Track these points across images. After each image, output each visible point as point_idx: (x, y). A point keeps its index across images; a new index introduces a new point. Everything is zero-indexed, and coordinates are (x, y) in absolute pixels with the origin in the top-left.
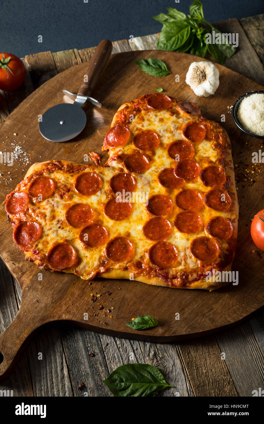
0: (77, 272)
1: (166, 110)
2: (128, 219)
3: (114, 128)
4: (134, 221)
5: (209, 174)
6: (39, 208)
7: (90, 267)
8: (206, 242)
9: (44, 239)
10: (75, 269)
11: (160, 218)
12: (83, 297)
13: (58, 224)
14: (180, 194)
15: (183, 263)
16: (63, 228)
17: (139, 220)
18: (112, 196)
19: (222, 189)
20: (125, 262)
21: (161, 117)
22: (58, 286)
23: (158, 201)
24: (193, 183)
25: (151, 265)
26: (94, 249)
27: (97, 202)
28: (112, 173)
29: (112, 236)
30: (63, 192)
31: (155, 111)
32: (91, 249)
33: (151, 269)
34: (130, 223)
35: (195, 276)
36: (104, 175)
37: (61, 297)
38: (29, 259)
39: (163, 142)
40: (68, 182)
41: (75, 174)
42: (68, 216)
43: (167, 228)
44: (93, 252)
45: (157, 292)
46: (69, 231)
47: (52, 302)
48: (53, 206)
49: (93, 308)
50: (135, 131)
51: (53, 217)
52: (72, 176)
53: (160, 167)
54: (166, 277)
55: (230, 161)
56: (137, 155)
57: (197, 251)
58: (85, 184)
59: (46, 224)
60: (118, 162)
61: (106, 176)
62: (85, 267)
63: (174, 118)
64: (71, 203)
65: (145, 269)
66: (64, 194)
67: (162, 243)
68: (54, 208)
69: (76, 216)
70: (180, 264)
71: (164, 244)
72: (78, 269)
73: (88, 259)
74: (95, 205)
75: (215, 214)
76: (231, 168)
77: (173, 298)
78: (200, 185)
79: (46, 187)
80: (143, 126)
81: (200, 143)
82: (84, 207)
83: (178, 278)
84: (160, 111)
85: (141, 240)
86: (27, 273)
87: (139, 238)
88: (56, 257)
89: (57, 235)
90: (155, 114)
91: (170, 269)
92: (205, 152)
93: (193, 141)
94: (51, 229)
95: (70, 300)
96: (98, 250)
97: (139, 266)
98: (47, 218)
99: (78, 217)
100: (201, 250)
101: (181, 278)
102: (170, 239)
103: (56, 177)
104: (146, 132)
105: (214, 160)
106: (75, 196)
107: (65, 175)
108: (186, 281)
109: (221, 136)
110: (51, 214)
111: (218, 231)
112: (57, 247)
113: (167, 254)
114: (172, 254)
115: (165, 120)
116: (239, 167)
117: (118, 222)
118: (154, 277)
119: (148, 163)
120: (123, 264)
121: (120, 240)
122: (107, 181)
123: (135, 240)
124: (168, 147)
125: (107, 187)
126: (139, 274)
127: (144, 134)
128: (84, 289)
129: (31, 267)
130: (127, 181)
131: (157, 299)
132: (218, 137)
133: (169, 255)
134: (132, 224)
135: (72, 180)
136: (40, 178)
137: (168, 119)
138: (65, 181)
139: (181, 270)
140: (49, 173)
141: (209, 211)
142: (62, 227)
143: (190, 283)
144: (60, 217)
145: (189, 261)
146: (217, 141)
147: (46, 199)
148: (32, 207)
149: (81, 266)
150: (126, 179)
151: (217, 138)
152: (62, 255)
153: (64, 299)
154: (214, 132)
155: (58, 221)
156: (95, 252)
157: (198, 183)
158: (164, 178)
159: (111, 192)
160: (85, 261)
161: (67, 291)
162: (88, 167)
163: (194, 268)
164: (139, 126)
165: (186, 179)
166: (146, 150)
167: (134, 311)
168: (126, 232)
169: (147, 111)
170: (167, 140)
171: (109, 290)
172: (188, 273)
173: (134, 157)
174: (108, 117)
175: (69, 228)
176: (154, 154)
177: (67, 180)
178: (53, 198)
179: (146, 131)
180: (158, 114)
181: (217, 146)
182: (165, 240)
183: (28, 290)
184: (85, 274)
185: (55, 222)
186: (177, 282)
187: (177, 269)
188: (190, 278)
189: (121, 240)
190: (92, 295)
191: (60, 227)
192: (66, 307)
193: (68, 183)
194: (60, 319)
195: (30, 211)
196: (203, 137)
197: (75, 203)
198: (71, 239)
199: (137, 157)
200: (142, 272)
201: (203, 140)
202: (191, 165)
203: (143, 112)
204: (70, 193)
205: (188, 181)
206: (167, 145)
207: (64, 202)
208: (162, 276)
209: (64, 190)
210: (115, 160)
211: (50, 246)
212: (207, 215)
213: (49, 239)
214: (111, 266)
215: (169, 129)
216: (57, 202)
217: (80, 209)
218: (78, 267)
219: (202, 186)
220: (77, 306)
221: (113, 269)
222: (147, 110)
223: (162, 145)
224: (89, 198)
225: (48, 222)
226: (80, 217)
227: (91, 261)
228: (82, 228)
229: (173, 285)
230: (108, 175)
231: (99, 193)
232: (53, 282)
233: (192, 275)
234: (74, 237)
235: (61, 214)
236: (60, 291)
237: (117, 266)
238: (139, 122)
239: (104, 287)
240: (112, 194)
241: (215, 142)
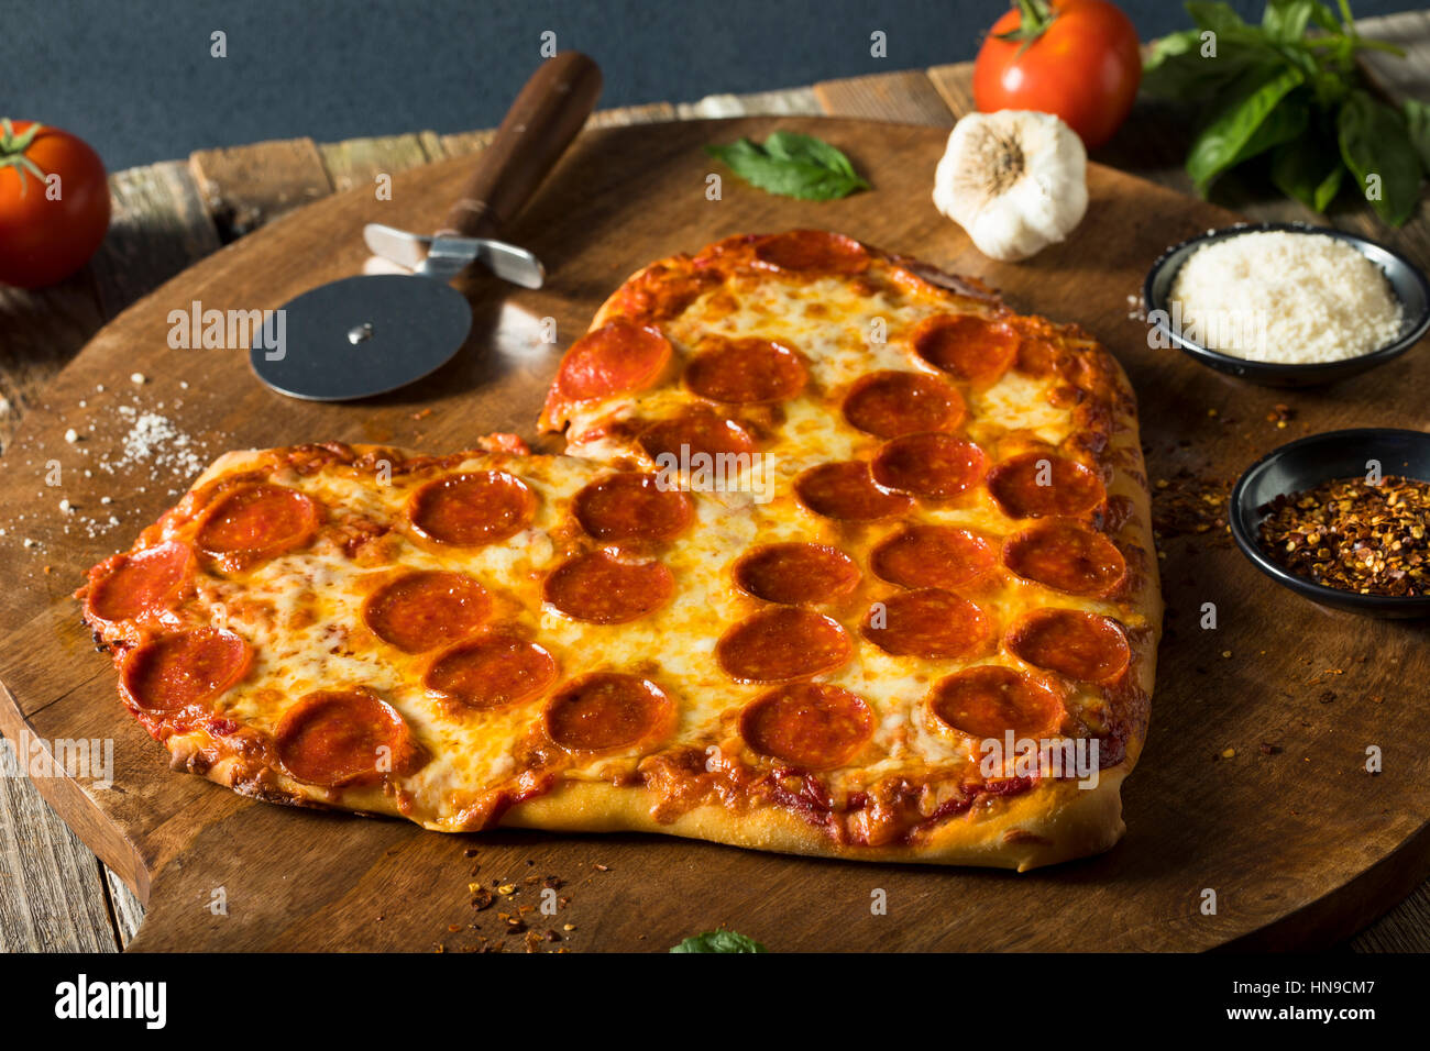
0: (408, 797)
1: (840, 277)
2: (653, 620)
3: (598, 334)
4: (679, 627)
6: (243, 588)
7: (473, 779)
8: (1004, 687)
9: (262, 683)
10: (402, 785)
11: (796, 615)
12: (433, 896)
13: (326, 637)
14: (897, 542)
15: (896, 747)
16: (350, 653)
17: (703, 621)
18: (582, 547)
19: (1084, 527)
20: (633, 752)
21: (814, 301)
22: (318, 859)
23: (791, 567)
24: (955, 506)
25: (750, 757)
26: (489, 717)
27: (510, 566)
28: (582, 477)
29: (576, 673)
30: (355, 533)
31: (788, 281)
32: (479, 715)
33: (748, 773)
34: (658, 631)
35: (948, 792)
36: (546, 480)
37: (330, 894)
38: (191, 761)
39: (819, 381)
40: (377, 505)
41: (414, 481)
42: (375, 612)
43: (827, 647)
44: (483, 726)
45: (776, 880)
46: (377, 663)
47: (288, 911)
48: (309, 580)
49: (478, 928)
50: (694, 345)
51: (307, 617)
52: (399, 486)
53: (805, 458)
54: (818, 806)
55: (1131, 450)
56: (700, 421)
57: (963, 714)
58: (458, 512)
59: (274, 640)
60: (610, 443)
61: (553, 484)
62: (445, 777)
63: (877, 302)
64: (391, 570)
65: (721, 777)
66: (360, 541)
67: (802, 690)
68: (310, 586)
69: (412, 616)
70: (881, 753)
71: (814, 694)
72: (413, 784)
73: (462, 750)
74: (502, 578)
75: (1048, 601)
76: (1134, 475)
77: (850, 900)
78: (985, 514)
79: (278, 523)
80: (730, 327)
81: (992, 385)
82: (451, 585)
83: (871, 807)
84: (809, 281)
85: (707, 684)
86: (178, 817)
87: (699, 677)
88: (319, 741)
89: (325, 674)
90: (787, 289)
91: (835, 774)
92: (1011, 413)
93: (959, 374)
94: (295, 653)
95: (373, 902)
96: (507, 721)
97: (696, 763)
98: (282, 617)
99: (420, 617)
100: (981, 708)
101: (888, 805)
102: (841, 678)
103: (324, 490)
104: (744, 347)
105: (1053, 437)
106: (406, 547)
107: (367, 483)
108: (909, 816)
109: (1089, 362)
110: (295, 605)
111: (1061, 657)
112: (320, 709)
113: (824, 725)
114: (846, 724)
115: (835, 312)
116: (1172, 487)
117: (605, 630)
118: (762, 804)
119: (748, 441)
120: (627, 758)
121: (610, 688)
122: (560, 503)
123: (681, 687)
124: (844, 397)
125: (557, 519)
126: (693, 798)
127: (736, 356)
128: (438, 869)
129: (196, 798)
130: (649, 503)
131: (773, 900)
132: (1077, 367)
133: (835, 726)
134: (666, 635)
135: (399, 501)
136: (251, 491)
137: (846, 309)
138: (368, 502)
139: (888, 773)
140: (295, 475)
141: (1024, 593)
142: (345, 651)
143: (928, 823)
144: (337, 616)
145: (922, 743)
146: (1068, 377)
147: (274, 558)
148: (211, 583)
149: (430, 773)
150: (648, 497)
151: (1071, 369)
152: (341, 735)
153: (344, 901)
154: (1056, 346)
155: (331, 630)
156: (495, 726)
157: (975, 510)
158: (821, 494)
159: (575, 533)
160: (445, 759)
161: (359, 876)
162: (473, 457)
163: (946, 763)
164: (716, 328)
165: (919, 491)
166: (740, 403)
167: (668, 936)
168: (640, 663)
169: (753, 279)
170: (838, 373)
171: (554, 873)
172: (917, 783)
173: (686, 429)
175: (379, 650)
176: (779, 417)
177: (377, 500)
178: (309, 556)
179: (746, 341)
180: (805, 290)
181: (1070, 394)
182: (817, 679)
183: (183, 871)
184: (444, 810)
185: (314, 632)
186: (866, 824)
187: (868, 769)
188: (928, 803)
189: (617, 686)
190: (474, 887)
191: (335, 651)
192: (354, 927)
193: (378, 510)
195: (203, 598)
196: (1006, 361)
197: (407, 568)
198: (386, 687)
199: (698, 429)
200: (707, 787)
201: (1003, 375)
202: (946, 456)
203: (733, 283)
204: (387, 538)
205: (935, 501)
206: (840, 388)
207: (359, 571)
208: (802, 799)
209: (359, 529)
210: (597, 438)
211: (293, 701)
212: (1012, 607)
213: (285, 683)
214: (567, 768)
215: (850, 339)
216: (328, 568)
217: (429, 593)
218: (416, 778)
219: (996, 518)
220: (405, 923)
221: (575, 781)
222: (754, 278)
223: (815, 390)
224: (475, 556)
225: (281, 632)
226: (429, 618)
227: (474, 761)
228: (439, 651)
229: (847, 838)
230: (564, 481)
231: (519, 539)
232: (296, 848)
233: (934, 790)
234: (399, 683)
235: (345, 605)
236: (327, 876)
237: (594, 769)
238: (713, 313)
239: (532, 863)
240: (580, 540)
241: (1061, 383)
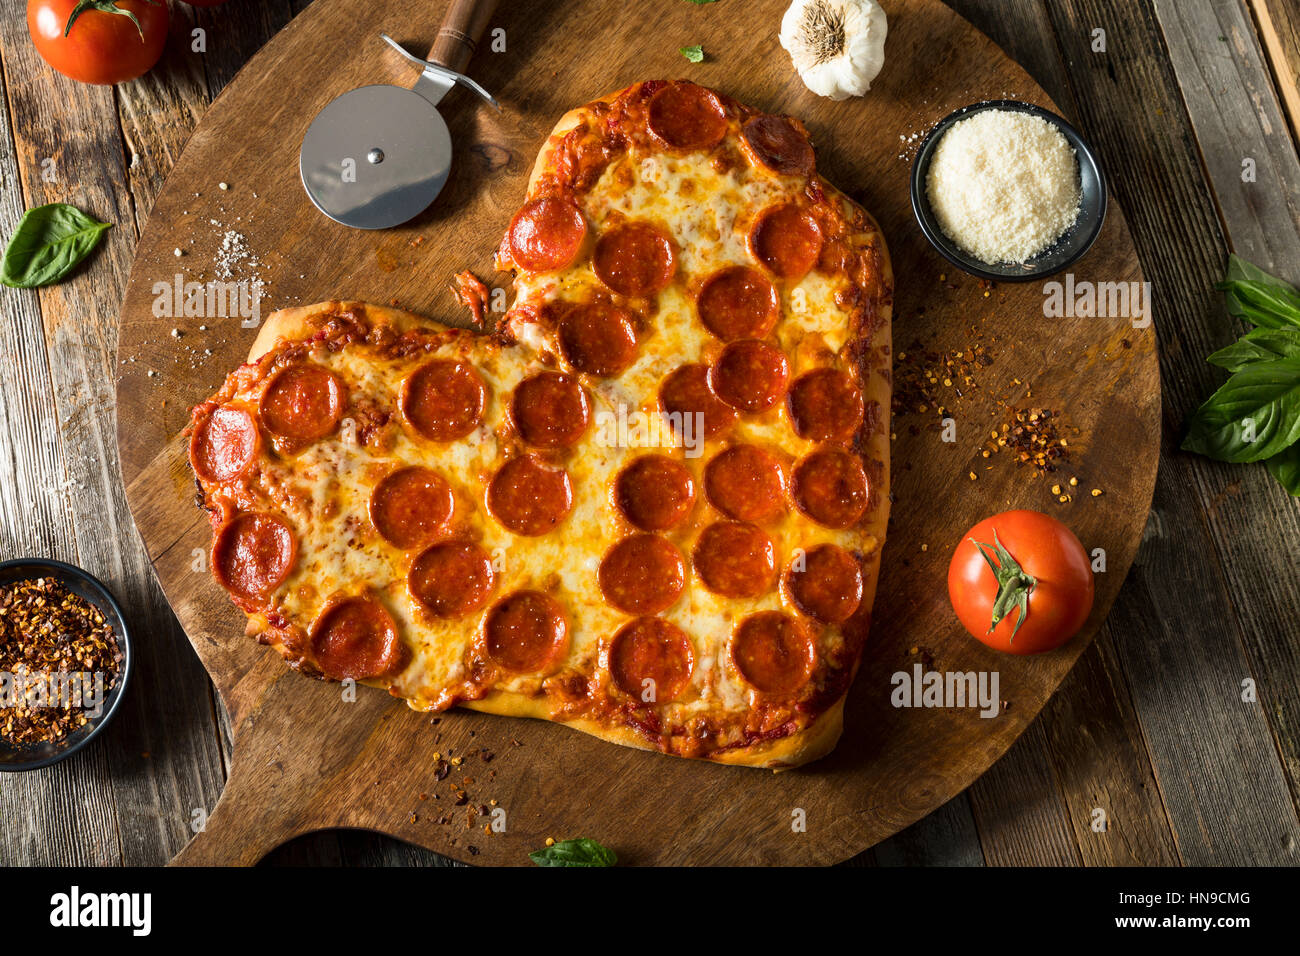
0: (396, 689)
1: (705, 152)
2: (559, 532)
3: (535, 204)
4: (576, 541)
5: (816, 395)
6: (291, 472)
7: (437, 679)
8: (780, 626)
9: (303, 578)
10: (392, 682)
11: (652, 539)
12: (411, 762)
13: (346, 530)
14: (721, 457)
15: (706, 691)
16: (361, 546)
17: (591, 537)
18: (516, 450)
19: (846, 451)
20: (540, 675)
21: (686, 175)
22: (339, 721)
23: (652, 476)
24: (764, 422)
25: (613, 691)
26: (450, 624)
27: (468, 465)
28: (520, 369)
29: (507, 589)
30: (366, 423)
31: (670, 154)
32: (443, 621)
33: (612, 702)
34: (562, 544)
35: (735, 734)
36: (495, 372)
37: (347, 757)
38: (258, 637)
39: (685, 269)
40: (382, 388)
41: (406, 364)
42: (378, 505)
43: (670, 572)
44: (445, 632)
45: (624, 762)
46: (379, 557)
47: (320, 772)
48: (335, 468)
49: (438, 797)
50: (602, 222)
51: (334, 508)
52: (397, 368)
53: (668, 359)
54: (653, 727)
55: (884, 348)
56: (601, 308)
57: (752, 659)
58: (435, 400)
59: (311, 530)
60: (540, 330)
61: (500, 378)
62: (420, 677)
63: (727, 182)
64: (390, 462)
65: (595, 703)
66: (369, 429)
67: (650, 622)
68: (336, 475)
69: (402, 509)
70: (696, 693)
71: (658, 624)
72: (399, 682)
73: (432, 652)
74: (462, 477)
75: (818, 535)
76: (883, 374)
77: (668, 784)
78: (782, 431)
79: (315, 402)
80: (627, 205)
81: (799, 282)
82: (428, 480)
83: (687, 736)
84: (684, 154)
85: (590, 604)
86: (251, 673)
87: (585, 597)
88: (337, 639)
89: (344, 568)
90: (669, 161)
91: (666, 708)
92: (810, 315)
93: (779, 272)
94: (325, 547)
95: (373, 767)
96: (461, 627)
97: (579, 690)
98: (316, 508)
99: (408, 510)
100: (763, 653)
101: (698, 738)
102: (676, 611)
103: (347, 369)
104: (635, 228)
105: (834, 344)
106: (401, 438)
107: (375, 364)
108: (709, 746)
109: (866, 262)
110: (326, 495)
111: (819, 590)
112: (341, 609)
113: (662, 660)
114: (676, 662)
115: (699, 188)
116: (908, 360)
117: (528, 540)
118: (618, 726)
119: (634, 341)
120: (533, 679)
121: (528, 600)
122: (504, 397)
123: (573, 604)
124: (699, 290)
125: (502, 417)
126: (576, 713)
127: (630, 235)
128: (415, 735)
129: (262, 654)
130: (563, 398)
131: (622, 782)
132: (858, 265)
133: (669, 661)
134: (567, 549)
135: (398, 385)
136: (298, 367)
137: (709, 184)
138: (376, 385)
139: (700, 713)
140: (327, 353)
141: (801, 525)
142: (357, 543)
143: (721, 750)
144: (353, 507)
145: (724, 687)
146: (851, 277)
147: (312, 445)
148: (271, 468)
149: (411, 674)
150: (563, 393)
151: (853, 268)
152: (354, 636)
153: (354, 765)
154: (845, 246)
155: (349, 522)
156: (452, 633)
157: (776, 425)
158: (677, 398)
159: (512, 434)
160: (421, 658)
161: (366, 738)
162: (449, 343)
163: (736, 710)
164: (617, 205)
165: (742, 407)
166: (629, 295)
167: (554, 815)
168: (549, 576)
169: (646, 150)
170: (700, 264)
171: (487, 745)
172: (717, 727)
173: (591, 312)
174: (522, 145)
175: (378, 546)
176: (654, 308)
177: (382, 382)
178: (335, 442)
179: (637, 224)
180: (681, 163)
181: (852, 295)
182: (660, 615)
183: (254, 727)
184: (419, 697)
185: (337, 524)
186: (684, 745)
187: (687, 708)
188: (722, 739)
189: (533, 599)
190: (436, 756)
191: (351, 543)
192: (361, 791)
193: (381, 393)
194: (342, 825)
195: (264, 481)
196: (811, 263)
197: (401, 463)
198: (384, 583)
199: (600, 314)
200: (586, 708)
201: (808, 273)
202: (762, 357)
203: (631, 152)
204: (389, 428)
205: (750, 412)
206: (698, 280)
207: (368, 459)
208: (643, 726)
209: (369, 418)
210: (531, 320)
211: (322, 605)
212: (792, 537)
213: (318, 578)
214: (497, 682)
215: (708, 224)
216: (348, 456)
217: (414, 486)
218: (401, 677)
219: (789, 436)
220: (392, 789)
221: (501, 691)
222: (646, 147)
223: (680, 276)
224: (445, 450)
225: (316, 523)
226: (413, 512)
227: (438, 662)
228: (419, 550)
229: (670, 749)
230: (509, 373)
231: (474, 437)
232: (326, 709)
233: (727, 733)
234: (393, 579)
235: (359, 501)
236: (345, 738)
237: (514, 684)
238: (617, 187)
239: (473, 734)
240: (514, 442)
241: (845, 282)
